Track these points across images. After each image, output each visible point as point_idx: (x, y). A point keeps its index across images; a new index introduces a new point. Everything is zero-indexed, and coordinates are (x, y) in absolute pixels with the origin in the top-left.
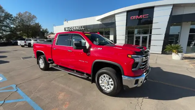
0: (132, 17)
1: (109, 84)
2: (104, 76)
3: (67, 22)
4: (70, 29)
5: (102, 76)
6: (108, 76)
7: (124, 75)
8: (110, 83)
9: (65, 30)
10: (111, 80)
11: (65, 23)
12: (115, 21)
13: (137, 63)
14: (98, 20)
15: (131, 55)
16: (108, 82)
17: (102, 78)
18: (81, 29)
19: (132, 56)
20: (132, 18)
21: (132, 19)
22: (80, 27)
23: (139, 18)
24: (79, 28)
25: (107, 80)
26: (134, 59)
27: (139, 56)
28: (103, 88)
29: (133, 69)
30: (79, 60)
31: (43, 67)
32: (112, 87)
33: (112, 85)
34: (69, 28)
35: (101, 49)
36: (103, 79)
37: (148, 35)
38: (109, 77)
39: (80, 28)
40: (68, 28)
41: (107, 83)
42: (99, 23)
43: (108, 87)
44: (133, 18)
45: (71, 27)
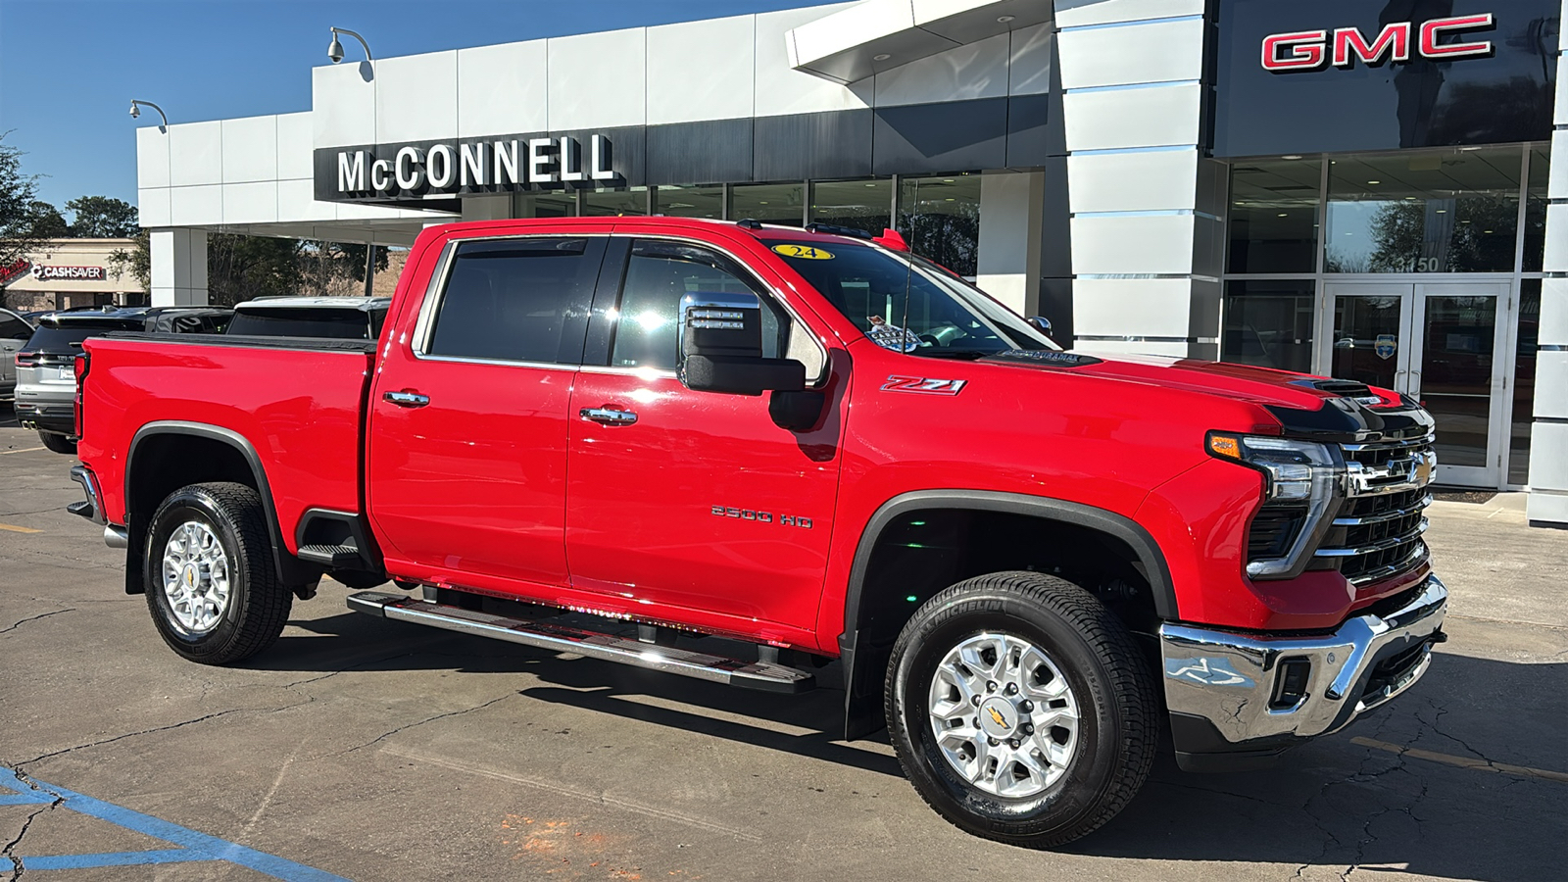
0: (1284, 38)
1: (1026, 729)
2: (988, 656)
3: (367, 73)
4: (409, 167)
5: (966, 651)
6: (1026, 647)
7: (1176, 622)
8: (1042, 717)
9: (326, 187)
10: (1057, 687)
11: (334, 82)
12: (1057, 91)
13: (1296, 511)
14: (813, 68)
15: (1239, 436)
16: (1024, 708)
17: (965, 671)
18: (566, 176)
19: (1247, 441)
20: (1284, 50)
21: (1284, 64)
22: (552, 150)
23: (1374, 50)
24: (535, 160)
25: (1009, 691)
26: (1266, 473)
27: (1311, 450)
28: (969, 770)
29: (1253, 567)
30: (717, 510)
31: (209, 622)
32: (1062, 756)
33: (1059, 735)
34: (391, 151)
35: (958, 385)
36: (972, 680)
37: (1502, 286)
38: (1041, 658)
39: (553, 168)
40: (372, 154)
41: (1013, 718)
42: (833, 97)
43: (1025, 753)
44: (1299, 59)
45: (424, 147)
